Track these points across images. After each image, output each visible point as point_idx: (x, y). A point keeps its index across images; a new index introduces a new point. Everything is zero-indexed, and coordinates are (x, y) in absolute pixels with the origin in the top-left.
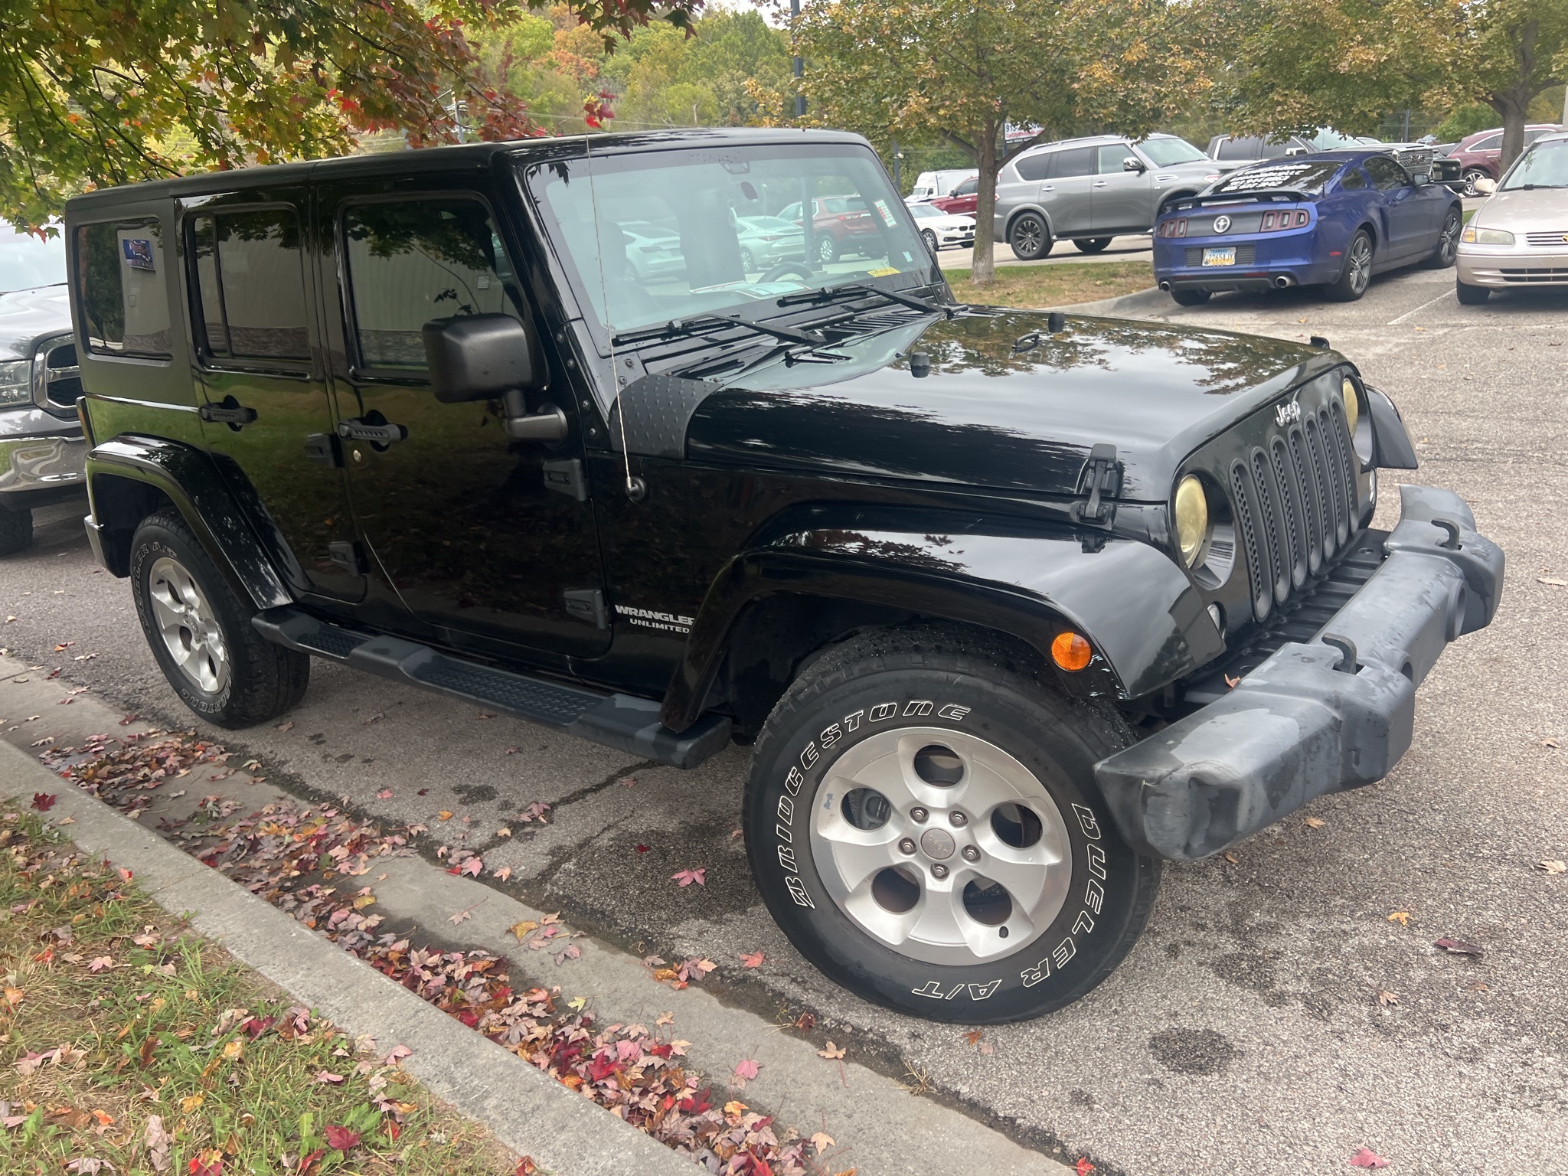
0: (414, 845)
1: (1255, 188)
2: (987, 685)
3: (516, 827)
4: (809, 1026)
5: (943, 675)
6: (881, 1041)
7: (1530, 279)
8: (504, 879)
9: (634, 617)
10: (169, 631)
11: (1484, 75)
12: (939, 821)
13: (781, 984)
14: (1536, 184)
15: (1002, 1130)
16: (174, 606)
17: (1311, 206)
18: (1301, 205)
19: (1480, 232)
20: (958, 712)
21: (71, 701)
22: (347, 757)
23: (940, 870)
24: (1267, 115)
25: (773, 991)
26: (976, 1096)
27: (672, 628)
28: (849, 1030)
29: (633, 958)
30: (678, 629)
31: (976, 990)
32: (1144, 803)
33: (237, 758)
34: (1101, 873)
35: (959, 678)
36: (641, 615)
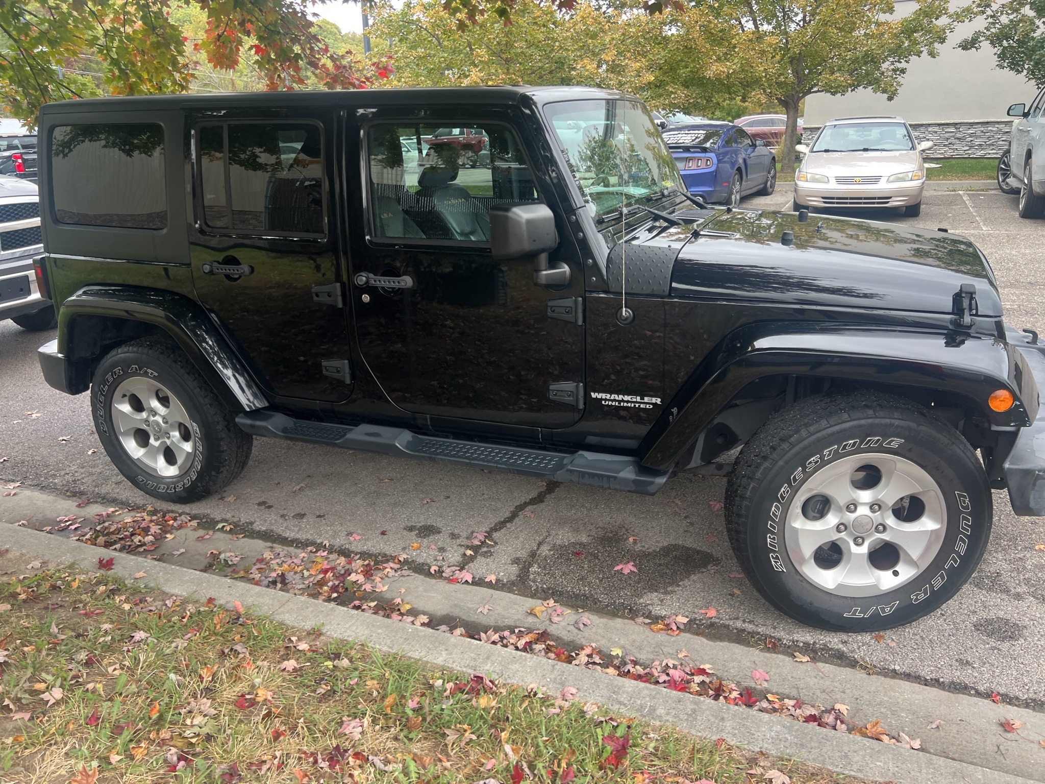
0: (406, 568)
1: (676, 143)
2: (913, 425)
3: (476, 549)
4: (774, 645)
5: (888, 421)
6: (825, 648)
7: (838, 203)
8: (494, 582)
9: (606, 400)
10: (126, 434)
11: (779, 84)
12: (863, 511)
13: (739, 624)
14: (830, 149)
15: (933, 686)
16: (133, 414)
17: (712, 155)
18: (708, 155)
19: (809, 176)
20: (896, 443)
21: (15, 494)
22: (301, 516)
23: (860, 540)
24: (665, 99)
25: (736, 629)
26: (905, 669)
27: (637, 405)
28: (801, 644)
29: (626, 621)
30: (642, 406)
31: (883, 609)
32: (1034, 484)
33: (208, 524)
34: (967, 531)
35: (897, 422)
36: (612, 398)
